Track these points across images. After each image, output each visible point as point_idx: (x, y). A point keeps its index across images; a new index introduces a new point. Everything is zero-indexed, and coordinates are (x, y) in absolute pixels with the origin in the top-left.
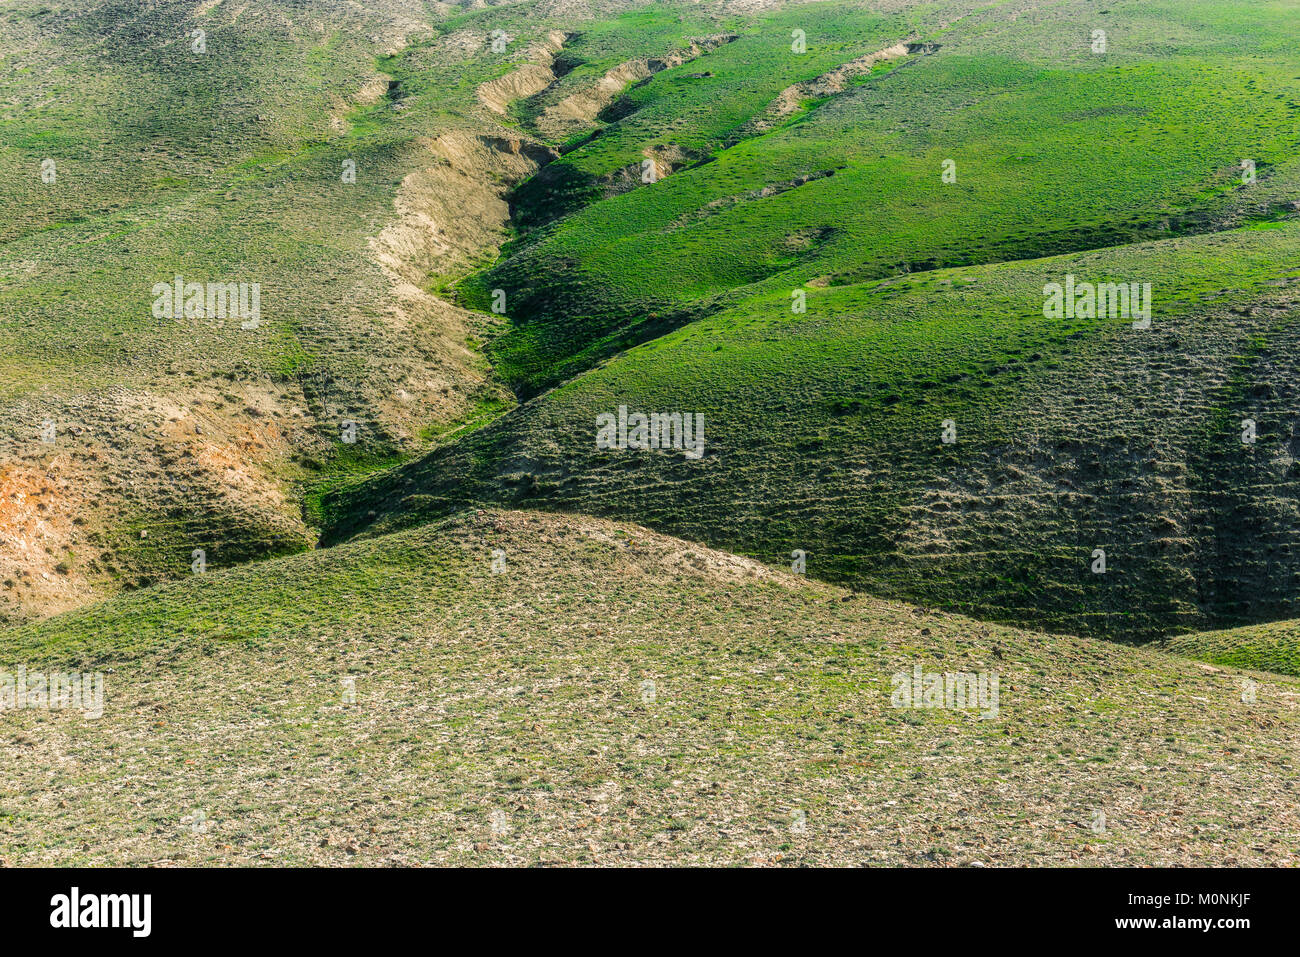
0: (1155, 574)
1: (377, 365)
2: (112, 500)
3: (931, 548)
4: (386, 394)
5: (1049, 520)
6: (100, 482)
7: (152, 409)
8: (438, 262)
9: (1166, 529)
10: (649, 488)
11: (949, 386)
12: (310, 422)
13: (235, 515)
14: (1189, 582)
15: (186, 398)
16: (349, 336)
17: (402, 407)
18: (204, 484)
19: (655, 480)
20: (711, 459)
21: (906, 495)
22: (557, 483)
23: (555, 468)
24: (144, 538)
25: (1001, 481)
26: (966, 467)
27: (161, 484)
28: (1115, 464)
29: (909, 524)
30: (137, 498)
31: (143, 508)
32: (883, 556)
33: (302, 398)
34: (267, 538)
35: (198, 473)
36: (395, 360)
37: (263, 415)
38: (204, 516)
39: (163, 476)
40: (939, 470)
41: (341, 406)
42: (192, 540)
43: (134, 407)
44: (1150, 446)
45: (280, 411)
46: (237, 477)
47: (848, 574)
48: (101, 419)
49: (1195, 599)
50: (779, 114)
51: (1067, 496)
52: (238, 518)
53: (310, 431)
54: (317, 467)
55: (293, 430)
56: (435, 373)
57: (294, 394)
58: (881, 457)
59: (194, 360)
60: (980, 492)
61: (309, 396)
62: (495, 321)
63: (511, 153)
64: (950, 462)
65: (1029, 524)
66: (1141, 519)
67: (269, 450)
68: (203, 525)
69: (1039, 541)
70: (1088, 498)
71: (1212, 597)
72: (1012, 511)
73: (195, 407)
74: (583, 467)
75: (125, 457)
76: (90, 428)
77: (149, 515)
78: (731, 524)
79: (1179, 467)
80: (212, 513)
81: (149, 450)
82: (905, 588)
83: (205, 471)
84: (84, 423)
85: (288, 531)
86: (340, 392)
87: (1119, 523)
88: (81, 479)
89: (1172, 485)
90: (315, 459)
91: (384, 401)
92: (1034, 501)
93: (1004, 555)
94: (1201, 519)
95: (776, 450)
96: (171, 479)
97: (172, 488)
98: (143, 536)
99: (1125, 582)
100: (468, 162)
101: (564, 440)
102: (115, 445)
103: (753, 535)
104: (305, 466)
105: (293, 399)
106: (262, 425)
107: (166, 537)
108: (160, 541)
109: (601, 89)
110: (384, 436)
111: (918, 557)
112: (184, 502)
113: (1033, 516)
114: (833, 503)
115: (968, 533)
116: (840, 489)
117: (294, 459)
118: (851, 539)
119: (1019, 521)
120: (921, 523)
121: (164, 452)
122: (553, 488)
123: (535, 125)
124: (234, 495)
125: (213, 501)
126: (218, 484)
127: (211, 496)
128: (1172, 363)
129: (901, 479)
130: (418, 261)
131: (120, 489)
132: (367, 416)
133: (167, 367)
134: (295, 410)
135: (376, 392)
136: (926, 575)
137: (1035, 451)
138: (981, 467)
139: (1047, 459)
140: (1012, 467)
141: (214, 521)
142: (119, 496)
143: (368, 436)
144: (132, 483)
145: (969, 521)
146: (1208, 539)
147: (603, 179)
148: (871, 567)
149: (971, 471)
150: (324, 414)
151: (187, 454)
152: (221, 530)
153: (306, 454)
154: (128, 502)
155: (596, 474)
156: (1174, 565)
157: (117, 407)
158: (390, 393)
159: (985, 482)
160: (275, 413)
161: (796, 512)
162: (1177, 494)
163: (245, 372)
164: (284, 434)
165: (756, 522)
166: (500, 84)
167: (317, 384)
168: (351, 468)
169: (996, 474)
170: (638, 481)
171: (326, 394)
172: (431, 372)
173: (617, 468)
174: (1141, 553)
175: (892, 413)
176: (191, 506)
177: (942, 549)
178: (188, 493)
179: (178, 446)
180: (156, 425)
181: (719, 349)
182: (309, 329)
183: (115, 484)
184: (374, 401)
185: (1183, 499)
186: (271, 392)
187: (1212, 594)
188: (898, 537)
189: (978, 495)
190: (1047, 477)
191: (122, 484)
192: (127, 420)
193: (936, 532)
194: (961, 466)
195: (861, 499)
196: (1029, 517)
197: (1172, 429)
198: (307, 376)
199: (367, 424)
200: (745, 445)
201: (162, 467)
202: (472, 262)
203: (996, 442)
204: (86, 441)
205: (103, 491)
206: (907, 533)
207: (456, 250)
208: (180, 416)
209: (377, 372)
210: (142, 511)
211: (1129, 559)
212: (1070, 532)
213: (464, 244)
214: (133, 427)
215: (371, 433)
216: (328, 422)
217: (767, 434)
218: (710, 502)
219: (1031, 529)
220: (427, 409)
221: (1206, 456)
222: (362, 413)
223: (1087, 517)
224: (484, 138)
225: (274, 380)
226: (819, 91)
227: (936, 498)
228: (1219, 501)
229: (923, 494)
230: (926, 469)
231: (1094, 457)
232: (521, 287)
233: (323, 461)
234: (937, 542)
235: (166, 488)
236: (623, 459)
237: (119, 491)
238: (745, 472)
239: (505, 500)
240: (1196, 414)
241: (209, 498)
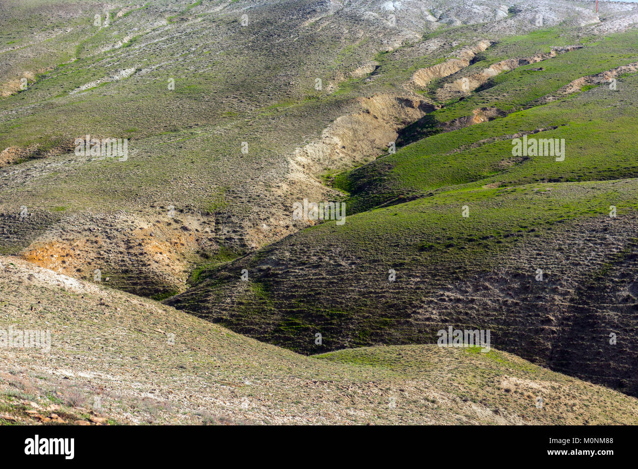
0: (533, 343)
1: (256, 211)
2: (98, 262)
3: (428, 319)
4: (255, 225)
5: (493, 312)
6: (96, 254)
7: (133, 222)
8: (333, 163)
9: (548, 321)
10: (317, 278)
11: (481, 241)
12: (213, 235)
13: (151, 275)
14: (547, 349)
15: (153, 219)
16: (250, 196)
17: (261, 232)
18: (142, 259)
19: (322, 275)
20: (351, 267)
21: (429, 293)
22: (280, 272)
23: (283, 264)
24: (107, 281)
25: (478, 290)
26: (465, 281)
27: (123, 257)
28: (538, 287)
29: (423, 306)
30: (110, 262)
31: (111, 268)
32: (402, 320)
33: (214, 224)
34: (161, 287)
35: (141, 254)
36: (268, 209)
37: (190, 230)
38: (138, 274)
39: (126, 254)
40: (451, 282)
41: (230, 230)
42: (128, 284)
43: (124, 221)
44: (559, 280)
45: (199, 229)
46: (161, 258)
47: (382, 327)
48: (107, 225)
49: (548, 358)
50: (564, 93)
51: (507, 301)
52: (151, 276)
53: (210, 240)
54: (207, 257)
55: (202, 239)
56: (287, 217)
57: (210, 221)
58: (428, 273)
59: (167, 202)
60: (465, 295)
61: (217, 223)
62: (341, 195)
63: (413, 107)
64: (458, 278)
65: (482, 312)
66: (538, 315)
67: (187, 247)
68: (136, 278)
69: (484, 321)
70: (517, 303)
71: (556, 357)
72: (477, 305)
73: (156, 223)
74: (295, 265)
75: (111, 243)
76: (100, 229)
77: (113, 271)
78: (343, 298)
79: (569, 292)
80: (141, 273)
81: (123, 241)
82: (407, 337)
83: (145, 253)
84: (98, 226)
85: (172, 284)
86: (232, 222)
87: (527, 316)
88: (87, 252)
89: (561, 300)
90: (208, 253)
91: (252, 229)
92: (490, 302)
93: (463, 326)
94: (568, 319)
95: (382, 265)
96: (129, 256)
97: (128, 259)
98: (106, 280)
99: (516, 345)
100: (386, 111)
101: (293, 252)
102: (109, 238)
103: (349, 304)
104: (202, 256)
105: (208, 224)
106: (188, 235)
107: (117, 282)
108: (114, 283)
109: (484, 74)
110: (244, 245)
111: (419, 322)
112: (131, 267)
113: (487, 309)
114: (394, 293)
115: (450, 313)
116: (401, 286)
117: (198, 252)
118: (393, 311)
119: (478, 311)
120: (429, 307)
121: (130, 243)
122: (278, 274)
123: (434, 93)
124: (154, 266)
125: (144, 268)
126: (149, 260)
127: (144, 265)
128: (598, 239)
129: (432, 284)
130: (321, 161)
131: (104, 258)
132: (241, 235)
133: (152, 204)
134: (207, 229)
135: (250, 224)
136: (420, 332)
137: (502, 277)
138: (472, 282)
139: (506, 281)
140: (487, 284)
141: (141, 277)
142: (102, 261)
143: (237, 244)
144: (110, 255)
145: (453, 308)
146: (566, 328)
147: (444, 124)
148: (395, 325)
149: (466, 284)
150: (220, 232)
151: (140, 245)
152: (142, 281)
153: (204, 251)
154: (105, 264)
155: (298, 269)
156: (544, 340)
157: (116, 220)
158: (257, 225)
159: (469, 290)
160: (197, 230)
161: (374, 296)
162: (561, 305)
163: (190, 209)
164: (197, 240)
165: (354, 298)
166: (432, 69)
167: (223, 218)
168: (222, 259)
169: (477, 286)
170: (315, 274)
171: (225, 223)
172: (285, 217)
173: (309, 267)
174: (531, 332)
175: (446, 252)
176: (134, 268)
177: (433, 320)
178: (134, 263)
179: (138, 241)
180: (132, 230)
181: (396, 214)
182: (233, 191)
183: (102, 255)
184: (246, 228)
185: (563, 308)
186: (199, 220)
187: (557, 356)
188: (414, 312)
189: (463, 296)
190: (502, 290)
191: (106, 255)
192: (119, 226)
193: (434, 312)
194: (462, 281)
195: (408, 292)
196: (484, 309)
197: (577, 272)
198: (220, 213)
199: (239, 239)
200: (370, 262)
201: (126, 249)
202: (354, 164)
203: (484, 271)
204: (96, 234)
205: (95, 258)
206: (420, 311)
207: (348, 157)
208: (146, 227)
209: (255, 215)
210: (110, 269)
211: (523, 335)
212: (500, 318)
213: (354, 154)
214: (120, 230)
215: (239, 243)
216: (221, 236)
217: (383, 258)
218: (339, 287)
219: (482, 315)
220: (273, 234)
221: (586, 288)
222: (239, 233)
223: (513, 312)
224: (399, 99)
225: (202, 214)
226: (597, 81)
227: (442, 295)
228: (582, 310)
229: (437, 293)
230: (445, 281)
231: (529, 283)
232: (362, 178)
233: (211, 254)
234: (432, 316)
235: (125, 259)
236: (313, 263)
237: (103, 259)
238: (362, 275)
239: (255, 278)
240: (594, 266)
241: (142, 266)
